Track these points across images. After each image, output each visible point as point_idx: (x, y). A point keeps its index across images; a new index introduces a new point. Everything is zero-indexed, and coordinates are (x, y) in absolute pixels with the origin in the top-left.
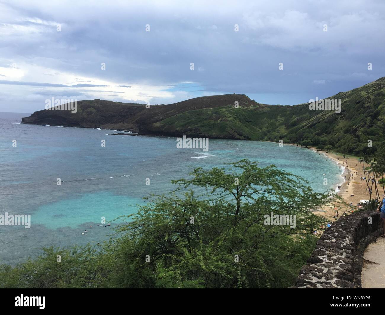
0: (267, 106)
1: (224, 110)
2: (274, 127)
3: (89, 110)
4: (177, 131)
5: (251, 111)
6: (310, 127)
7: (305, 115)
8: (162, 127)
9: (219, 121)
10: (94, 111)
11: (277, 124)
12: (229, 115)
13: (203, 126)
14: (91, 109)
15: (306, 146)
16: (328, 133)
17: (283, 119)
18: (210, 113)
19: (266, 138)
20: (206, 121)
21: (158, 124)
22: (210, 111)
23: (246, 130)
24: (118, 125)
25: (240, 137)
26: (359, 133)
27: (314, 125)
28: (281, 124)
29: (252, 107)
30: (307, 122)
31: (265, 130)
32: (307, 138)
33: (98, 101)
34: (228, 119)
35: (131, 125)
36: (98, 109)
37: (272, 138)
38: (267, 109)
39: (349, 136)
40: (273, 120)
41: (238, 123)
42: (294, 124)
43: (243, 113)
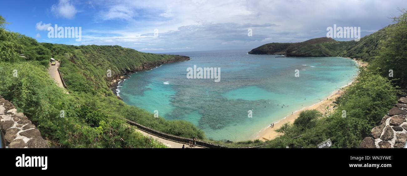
0: (339, 42)
1: (321, 44)
2: (341, 50)
3: (270, 47)
4: (302, 55)
5: (333, 44)
6: (354, 50)
7: (353, 45)
8: (296, 53)
9: (319, 49)
10: (272, 47)
11: (343, 49)
12: (323, 46)
13: (312, 52)
14: (271, 46)
15: (352, 58)
16: (361, 53)
17: (345, 47)
18: (315, 46)
19: (338, 55)
20: (314, 50)
21: (294, 52)
22: (315, 45)
23: (331, 53)
24: (280, 53)
25: (328, 56)
26: (370, 53)
27: (356, 49)
28: (345, 49)
29: (333, 43)
30: (354, 48)
31: (338, 52)
32: (353, 55)
33: (273, 43)
34: (322, 48)
35: (285, 53)
36: (273, 47)
37: (341, 55)
38: (339, 43)
39: (367, 54)
40: (341, 48)
41: (327, 50)
42: (349, 49)
43: (329, 45)
